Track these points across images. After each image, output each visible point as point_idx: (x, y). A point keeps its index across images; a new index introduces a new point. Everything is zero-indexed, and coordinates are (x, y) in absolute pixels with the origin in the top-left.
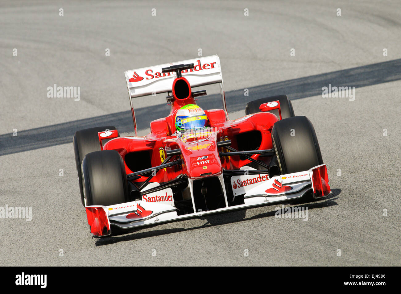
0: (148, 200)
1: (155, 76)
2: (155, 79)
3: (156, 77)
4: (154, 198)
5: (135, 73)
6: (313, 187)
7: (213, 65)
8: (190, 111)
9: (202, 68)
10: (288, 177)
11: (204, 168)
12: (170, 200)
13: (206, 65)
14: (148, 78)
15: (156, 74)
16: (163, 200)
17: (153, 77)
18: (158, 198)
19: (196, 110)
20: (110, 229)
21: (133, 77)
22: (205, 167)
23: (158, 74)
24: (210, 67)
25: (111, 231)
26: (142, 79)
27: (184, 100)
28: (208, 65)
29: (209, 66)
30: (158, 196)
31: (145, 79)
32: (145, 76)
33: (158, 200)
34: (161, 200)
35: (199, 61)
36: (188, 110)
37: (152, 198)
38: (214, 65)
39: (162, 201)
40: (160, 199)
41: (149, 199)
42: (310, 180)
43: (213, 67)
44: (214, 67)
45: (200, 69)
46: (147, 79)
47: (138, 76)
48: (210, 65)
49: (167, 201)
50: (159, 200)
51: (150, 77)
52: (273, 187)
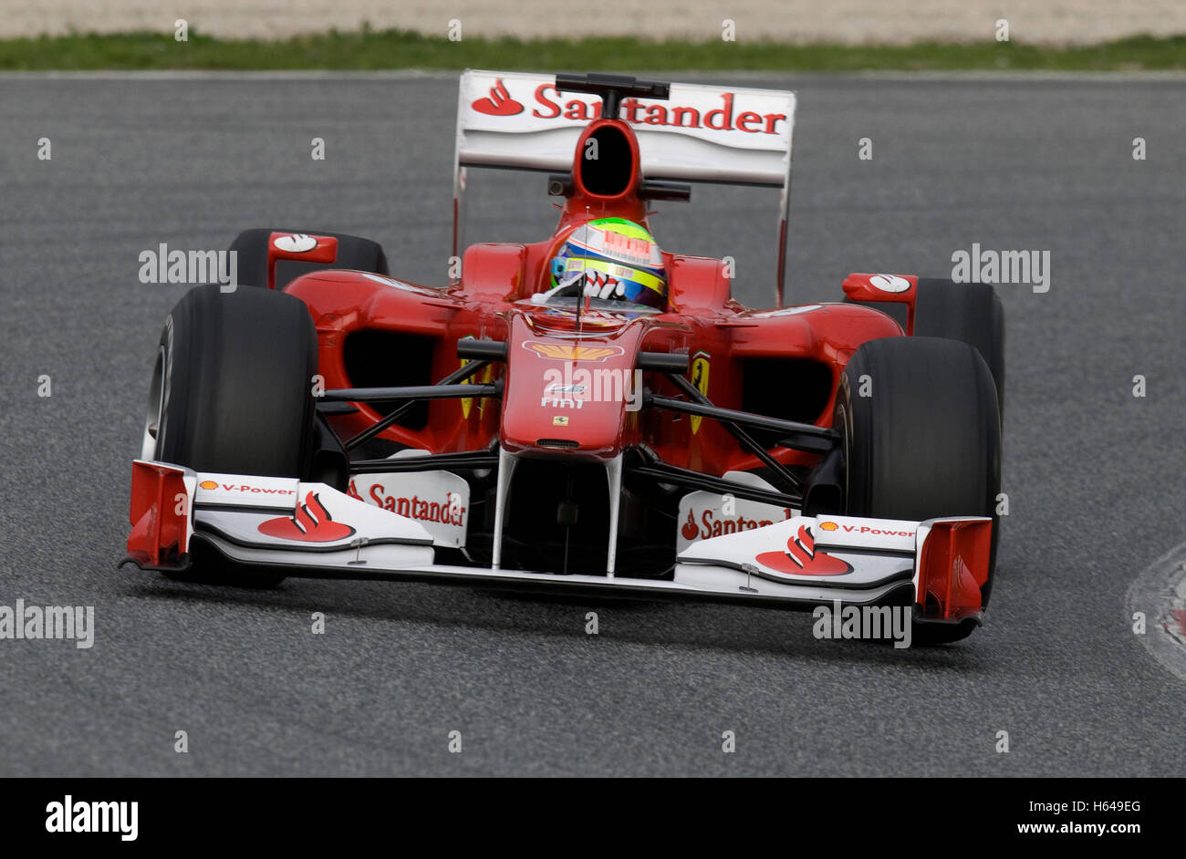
0: (385, 505)
1: (565, 110)
2: (562, 121)
3: (569, 116)
4: (404, 504)
5: (500, 82)
6: (916, 580)
7: (773, 120)
8: (607, 240)
9: (734, 125)
10: (845, 527)
11: (556, 421)
12: (455, 523)
13: (750, 118)
14: (541, 112)
15: (570, 105)
16: (435, 517)
17: (557, 111)
18: (418, 505)
19: (629, 243)
20: (187, 551)
21: (489, 96)
22: (561, 420)
23: (576, 107)
24: (763, 126)
25: (187, 560)
26: (518, 109)
27: (605, 200)
28: (758, 119)
29: (761, 122)
30: (420, 499)
31: (528, 112)
32: (530, 103)
33: (417, 513)
34: (426, 515)
35: (729, 100)
36: (604, 235)
37: (401, 501)
38: (779, 123)
39: (432, 520)
40: (426, 511)
41: (390, 502)
42: (912, 555)
43: (771, 129)
44: (777, 130)
45: (727, 125)
46: (536, 113)
47: (507, 95)
48: (765, 120)
49: (444, 522)
50: (421, 512)
51: (547, 111)
52: (787, 551)
